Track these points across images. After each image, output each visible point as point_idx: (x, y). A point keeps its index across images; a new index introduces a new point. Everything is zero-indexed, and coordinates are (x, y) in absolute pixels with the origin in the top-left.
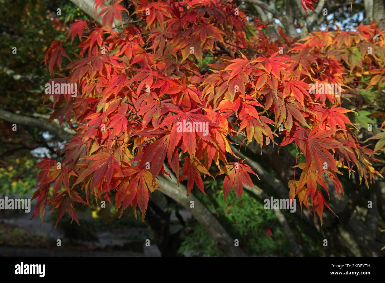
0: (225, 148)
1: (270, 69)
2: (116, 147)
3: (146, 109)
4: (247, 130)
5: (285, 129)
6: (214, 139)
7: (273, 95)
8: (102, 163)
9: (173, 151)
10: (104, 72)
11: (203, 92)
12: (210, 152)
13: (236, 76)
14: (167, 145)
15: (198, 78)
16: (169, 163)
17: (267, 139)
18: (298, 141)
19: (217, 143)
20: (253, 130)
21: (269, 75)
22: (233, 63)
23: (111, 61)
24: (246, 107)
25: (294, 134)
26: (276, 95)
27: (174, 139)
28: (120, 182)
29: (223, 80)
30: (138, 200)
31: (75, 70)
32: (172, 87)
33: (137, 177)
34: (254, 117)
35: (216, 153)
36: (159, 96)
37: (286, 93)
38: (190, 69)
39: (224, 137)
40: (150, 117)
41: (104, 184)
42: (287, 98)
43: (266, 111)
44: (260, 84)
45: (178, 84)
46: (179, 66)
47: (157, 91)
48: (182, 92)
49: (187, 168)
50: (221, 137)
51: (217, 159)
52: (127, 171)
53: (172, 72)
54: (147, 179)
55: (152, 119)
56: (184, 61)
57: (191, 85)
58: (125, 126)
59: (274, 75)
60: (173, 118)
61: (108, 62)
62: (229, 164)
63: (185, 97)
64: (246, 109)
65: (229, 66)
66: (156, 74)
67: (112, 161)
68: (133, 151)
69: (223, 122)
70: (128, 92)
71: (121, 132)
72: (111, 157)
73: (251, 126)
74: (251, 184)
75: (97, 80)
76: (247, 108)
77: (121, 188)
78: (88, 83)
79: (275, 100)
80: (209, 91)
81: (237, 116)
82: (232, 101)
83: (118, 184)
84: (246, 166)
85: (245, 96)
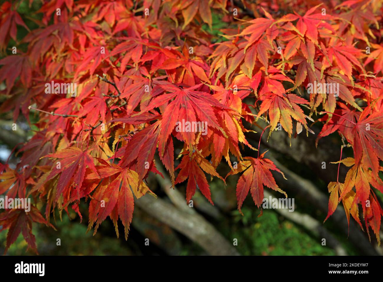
0: (238, 136)
1: (305, 30)
2: (91, 140)
3: (132, 90)
4: (270, 114)
5: (325, 112)
6: (222, 125)
7: (308, 66)
8: (71, 162)
9: (166, 141)
10: (76, 44)
11: (212, 66)
12: (218, 143)
13: (257, 42)
14: (158, 134)
15: (206, 48)
16: (161, 158)
17: (298, 125)
18: (344, 129)
19: (226, 130)
20: (279, 113)
21: (302, 39)
22: (252, 24)
23: (86, 28)
24: (269, 82)
25: (338, 120)
26: (312, 66)
27: (167, 125)
28: (95, 186)
29: (239, 48)
30: (119, 210)
31: (35, 43)
32: (168, 60)
33: (117, 178)
34: (279, 95)
35: (225, 144)
36: (151, 72)
37: (327, 63)
38: (195, 37)
39: (236, 122)
40: (137, 100)
41: (73, 190)
42: (327, 69)
43: (298, 87)
44: (289, 52)
45: (176, 55)
46: (181, 32)
47: (148, 65)
48: (183, 67)
49: (186, 165)
50: (233, 122)
51: (227, 153)
52: (104, 171)
53: (170, 41)
54: (132, 181)
55: (140, 103)
56: (187, 26)
57: (197, 58)
58: (103, 113)
59: (310, 38)
60: (166, 97)
61: (82, 30)
62: (245, 160)
63: (186, 73)
64: (269, 85)
65: (247, 28)
66: (146, 43)
67: (84, 158)
68: (114, 146)
69: (235, 103)
70: (108, 68)
71: (97, 121)
72: (83, 153)
73: (276, 108)
74: (274, 185)
75: (66, 56)
76: (271, 84)
77: (97, 194)
78: (54, 61)
79: (311, 72)
80: (220, 64)
81: (256, 95)
82: (250, 76)
83: (92, 189)
84: (267, 162)
85: (268, 69)
